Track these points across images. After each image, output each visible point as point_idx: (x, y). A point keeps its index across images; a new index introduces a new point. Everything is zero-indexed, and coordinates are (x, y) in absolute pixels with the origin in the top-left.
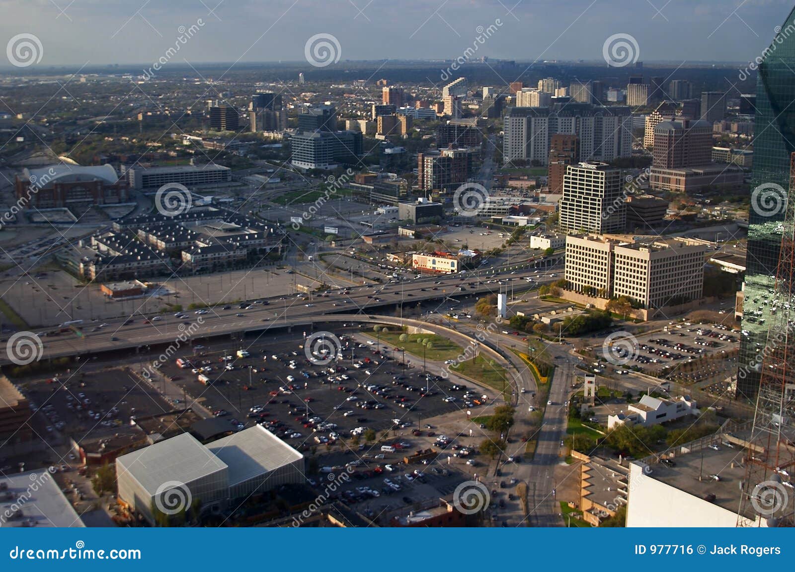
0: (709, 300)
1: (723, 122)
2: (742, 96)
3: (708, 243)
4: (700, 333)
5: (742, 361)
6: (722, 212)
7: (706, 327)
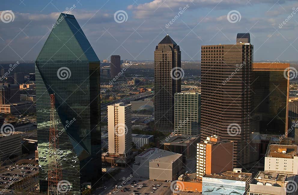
0: (25, 155)
1: (23, 84)
2: (30, 74)
3: (22, 133)
4: (23, 168)
5: (41, 177)
6: (26, 120)
7: (24, 166)
